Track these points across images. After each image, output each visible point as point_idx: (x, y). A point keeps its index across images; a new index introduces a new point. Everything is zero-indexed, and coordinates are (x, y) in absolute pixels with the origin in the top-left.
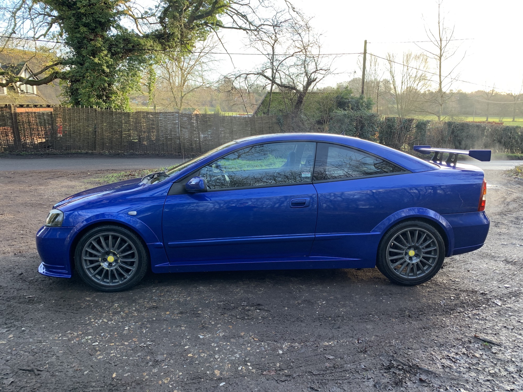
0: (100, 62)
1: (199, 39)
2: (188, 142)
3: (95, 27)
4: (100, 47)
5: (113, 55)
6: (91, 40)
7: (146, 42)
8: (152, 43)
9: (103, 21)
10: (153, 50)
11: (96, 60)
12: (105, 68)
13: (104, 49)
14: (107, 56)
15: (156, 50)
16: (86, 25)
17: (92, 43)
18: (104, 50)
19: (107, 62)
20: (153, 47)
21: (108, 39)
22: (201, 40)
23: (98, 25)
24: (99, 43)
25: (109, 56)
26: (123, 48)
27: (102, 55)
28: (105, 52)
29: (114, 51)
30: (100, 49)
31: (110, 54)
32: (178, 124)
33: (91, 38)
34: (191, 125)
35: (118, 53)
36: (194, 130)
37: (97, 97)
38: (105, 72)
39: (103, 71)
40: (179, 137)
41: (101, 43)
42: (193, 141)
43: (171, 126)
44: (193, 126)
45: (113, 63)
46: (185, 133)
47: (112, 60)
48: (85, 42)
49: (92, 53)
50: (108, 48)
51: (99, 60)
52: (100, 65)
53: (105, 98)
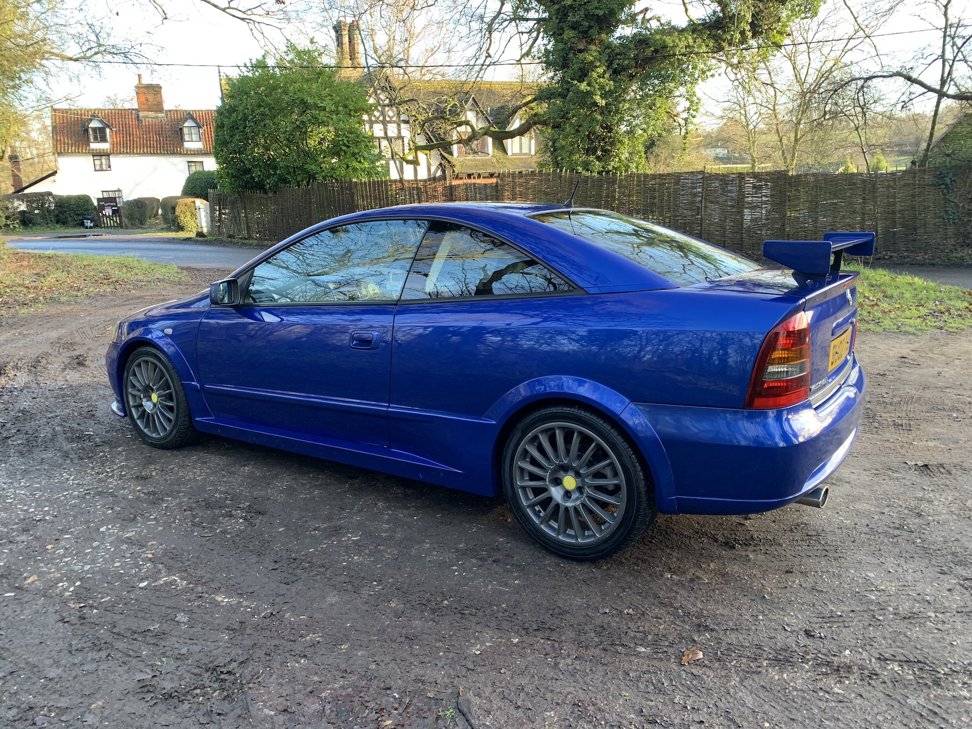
0: (589, 88)
1: (803, 15)
2: (717, 231)
3: (589, 26)
4: (592, 62)
5: (616, 72)
6: (580, 51)
7: (677, 41)
8: (691, 41)
9: (601, 13)
10: (691, 53)
11: (583, 86)
12: (598, 98)
13: (598, 64)
14: (604, 77)
15: (697, 54)
16: (574, 27)
17: (581, 56)
18: (600, 66)
19: (602, 88)
20: (693, 47)
21: (609, 46)
22: (806, 18)
23: (592, 23)
24: (592, 54)
25: (607, 75)
26: (636, 58)
27: (595, 75)
28: (600, 70)
29: (618, 65)
30: (592, 66)
31: (611, 71)
32: (700, 195)
33: (579, 47)
34: (727, 196)
35: (624, 69)
36: (732, 206)
37: (588, 152)
38: (598, 106)
39: (595, 104)
40: (701, 221)
41: (594, 54)
42: (728, 228)
43: (687, 200)
44: (731, 197)
45: (612, 87)
46: (713, 212)
47: (612, 82)
48: (571, 55)
49: (583, 74)
50: (606, 61)
51: (589, 84)
52: (589, 94)
53: (599, 153)
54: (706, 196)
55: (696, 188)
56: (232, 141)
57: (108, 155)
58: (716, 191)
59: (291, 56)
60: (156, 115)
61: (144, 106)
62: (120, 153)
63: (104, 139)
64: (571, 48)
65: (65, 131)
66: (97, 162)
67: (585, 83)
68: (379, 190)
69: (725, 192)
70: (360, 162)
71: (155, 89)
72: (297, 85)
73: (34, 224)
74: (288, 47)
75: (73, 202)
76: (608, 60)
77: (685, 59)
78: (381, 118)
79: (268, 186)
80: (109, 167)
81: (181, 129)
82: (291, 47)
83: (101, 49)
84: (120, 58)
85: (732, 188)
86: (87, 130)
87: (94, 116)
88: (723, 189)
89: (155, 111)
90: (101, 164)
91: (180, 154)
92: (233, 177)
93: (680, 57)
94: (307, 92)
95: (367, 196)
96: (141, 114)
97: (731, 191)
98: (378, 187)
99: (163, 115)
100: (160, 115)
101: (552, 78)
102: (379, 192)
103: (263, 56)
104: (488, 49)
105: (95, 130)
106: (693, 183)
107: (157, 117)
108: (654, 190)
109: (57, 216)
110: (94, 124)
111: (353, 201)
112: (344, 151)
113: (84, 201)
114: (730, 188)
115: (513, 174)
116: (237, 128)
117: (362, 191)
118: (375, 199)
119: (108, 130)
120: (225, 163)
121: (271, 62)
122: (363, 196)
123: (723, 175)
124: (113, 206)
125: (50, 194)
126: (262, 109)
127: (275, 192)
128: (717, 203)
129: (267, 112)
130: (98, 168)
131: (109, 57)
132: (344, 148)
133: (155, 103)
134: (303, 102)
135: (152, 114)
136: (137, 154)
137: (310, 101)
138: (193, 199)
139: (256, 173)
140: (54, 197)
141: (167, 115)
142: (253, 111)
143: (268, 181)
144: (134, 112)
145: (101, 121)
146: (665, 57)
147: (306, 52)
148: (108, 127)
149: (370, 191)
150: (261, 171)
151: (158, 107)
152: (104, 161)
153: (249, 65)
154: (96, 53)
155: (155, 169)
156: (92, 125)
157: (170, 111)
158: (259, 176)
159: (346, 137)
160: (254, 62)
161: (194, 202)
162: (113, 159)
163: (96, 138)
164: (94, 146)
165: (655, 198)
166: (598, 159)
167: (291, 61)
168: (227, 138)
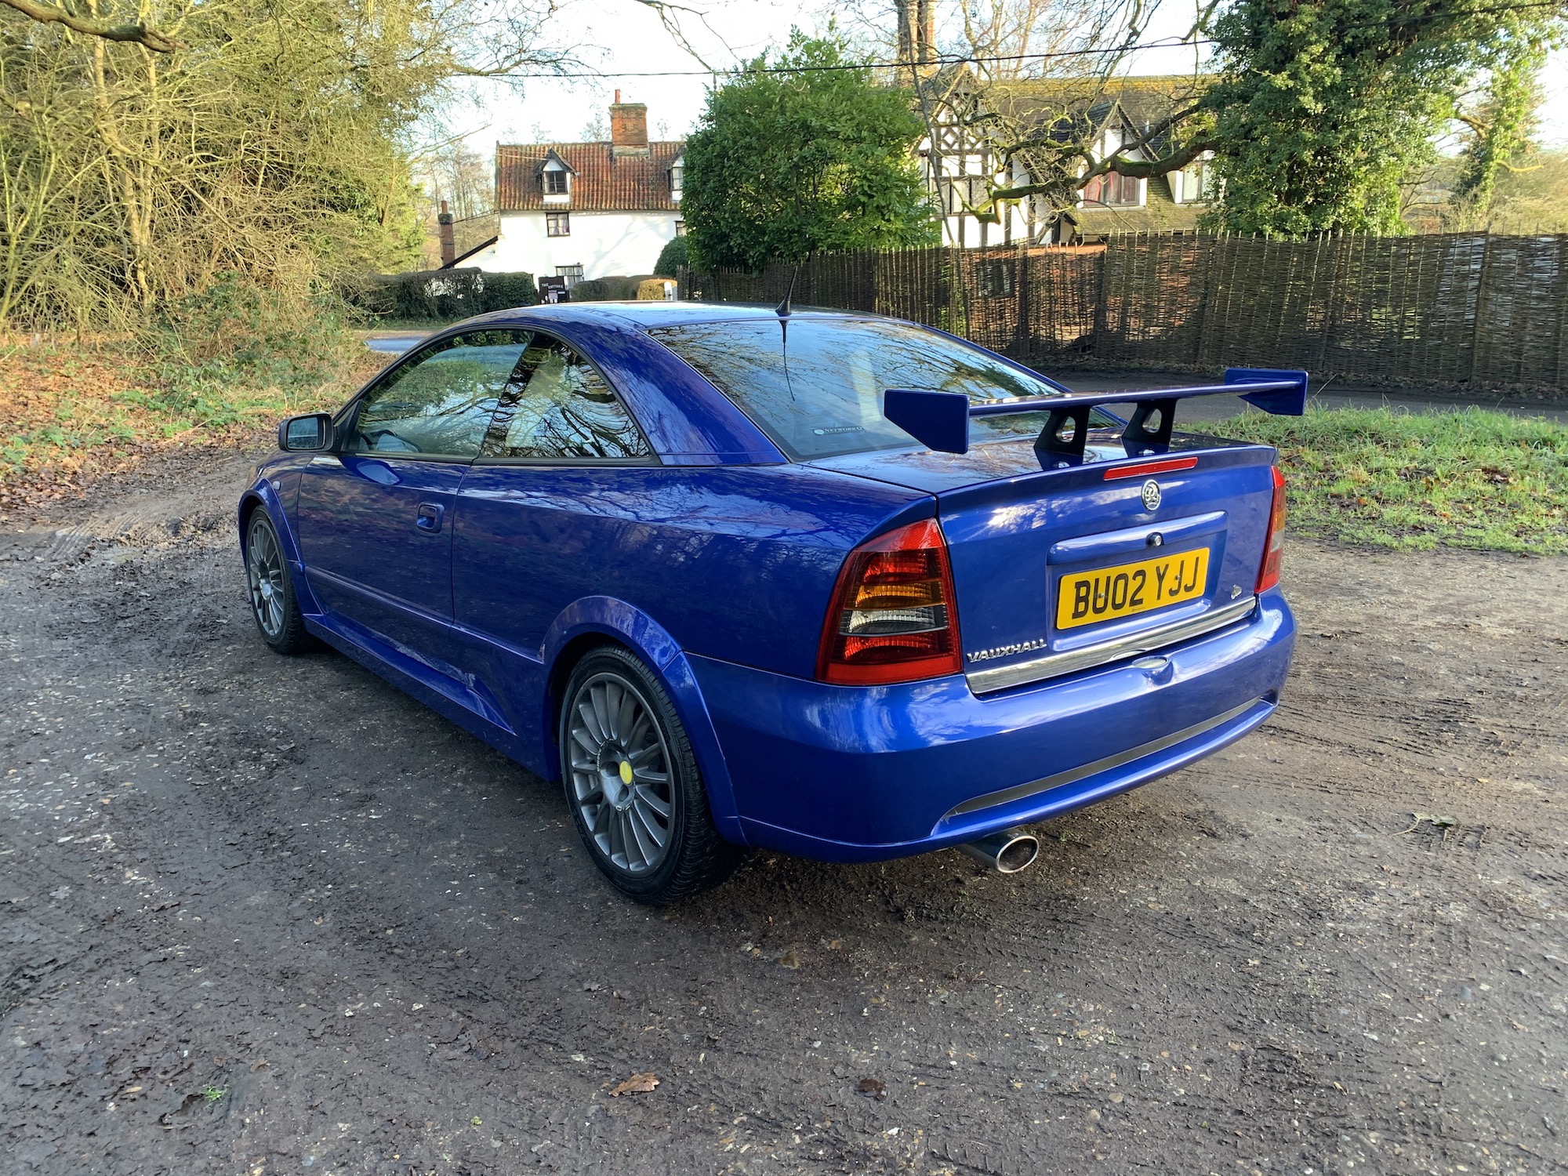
0: (1291, 83)
2: (1506, 344)
4: (1302, 35)
5: (1350, 51)
6: (1283, 16)
11: (1281, 80)
12: (1308, 102)
13: (1314, 37)
14: (1323, 62)
17: (1281, 24)
18: (1317, 42)
19: (1317, 80)
21: (1338, 4)
24: (1304, 20)
25: (1331, 58)
26: (1391, 22)
27: (1305, 58)
28: (1317, 49)
29: (1353, 37)
30: (1302, 41)
31: (1339, 50)
32: (1478, 275)
33: (1280, 10)
34: (1532, 279)
35: (1368, 43)
36: (1540, 299)
37: (1289, 197)
38: (1309, 115)
39: (1303, 112)
40: (1475, 325)
41: (1307, 20)
42: (1528, 338)
43: (1450, 286)
44: (1539, 280)
45: (1339, 80)
46: (1499, 309)
47: (1338, 71)
48: (1265, 25)
49: (1284, 57)
50: (1331, 32)
51: (1293, 76)
52: (1291, 94)
53: (1309, 200)
54: (1488, 277)
55: (1468, 263)
56: (704, 191)
57: (567, 213)
58: (1509, 269)
59: (797, 52)
60: (636, 150)
61: (619, 138)
62: (583, 210)
63: (562, 190)
64: (1267, 12)
65: (512, 178)
66: (552, 224)
67: (1285, 74)
68: (910, 266)
69: (1526, 270)
70: (889, 221)
71: (639, 111)
72: (799, 99)
73: (455, 315)
74: (792, 36)
75: (506, 282)
76: (1335, 29)
77: (1491, 18)
78: (956, 147)
79: (751, 261)
80: (568, 230)
81: (669, 172)
82: (797, 38)
83: (525, 57)
84: (549, 69)
85: (1542, 264)
86: (540, 177)
87: (552, 155)
88: (1523, 265)
89: (636, 145)
90: (557, 228)
91: (666, 210)
92: (705, 246)
93: (1481, 16)
94: (812, 109)
95: (892, 276)
96: (616, 150)
97: (1539, 270)
98: (910, 261)
99: (646, 150)
100: (641, 150)
101: (1231, 67)
102: (911, 270)
103: (763, 54)
104: (1133, 21)
105: (551, 174)
106: (1463, 254)
107: (637, 154)
108: (1386, 267)
109: (486, 303)
110: (551, 167)
111: (872, 283)
112: (864, 205)
113: (523, 280)
114: (1538, 263)
115: (1131, 240)
116: (712, 171)
117: (886, 268)
118: (904, 281)
119: (568, 175)
120: (694, 225)
121: (770, 63)
122: (886, 276)
123: (1527, 238)
124: (558, 290)
125: (477, 271)
126: (747, 139)
127: (762, 271)
128: (1510, 291)
129: (755, 143)
130: (552, 231)
131: (535, 68)
132: (863, 199)
133: (636, 131)
134: (805, 126)
135: (631, 150)
136: (606, 210)
137: (815, 123)
138: (662, 281)
139: (735, 241)
140: (484, 275)
141: (651, 150)
142: (735, 142)
143: (752, 253)
144: (606, 146)
145: (561, 163)
146: (1452, 18)
147: (818, 45)
148: (569, 169)
149: (897, 269)
150: (742, 237)
151: (640, 138)
152: (561, 223)
153: (741, 69)
154: (517, 64)
155: (627, 234)
156: (546, 169)
157: (656, 144)
158: (740, 244)
159: (868, 180)
160: (748, 64)
161: (662, 285)
162: (575, 220)
163: (552, 188)
164: (550, 199)
165: (1386, 282)
166: (1308, 210)
167: (797, 61)
168: (698, 184)
